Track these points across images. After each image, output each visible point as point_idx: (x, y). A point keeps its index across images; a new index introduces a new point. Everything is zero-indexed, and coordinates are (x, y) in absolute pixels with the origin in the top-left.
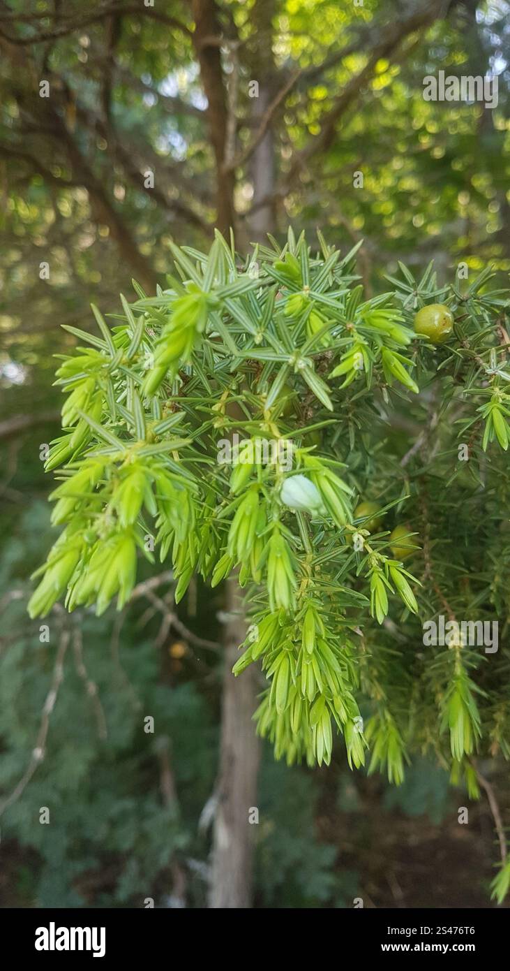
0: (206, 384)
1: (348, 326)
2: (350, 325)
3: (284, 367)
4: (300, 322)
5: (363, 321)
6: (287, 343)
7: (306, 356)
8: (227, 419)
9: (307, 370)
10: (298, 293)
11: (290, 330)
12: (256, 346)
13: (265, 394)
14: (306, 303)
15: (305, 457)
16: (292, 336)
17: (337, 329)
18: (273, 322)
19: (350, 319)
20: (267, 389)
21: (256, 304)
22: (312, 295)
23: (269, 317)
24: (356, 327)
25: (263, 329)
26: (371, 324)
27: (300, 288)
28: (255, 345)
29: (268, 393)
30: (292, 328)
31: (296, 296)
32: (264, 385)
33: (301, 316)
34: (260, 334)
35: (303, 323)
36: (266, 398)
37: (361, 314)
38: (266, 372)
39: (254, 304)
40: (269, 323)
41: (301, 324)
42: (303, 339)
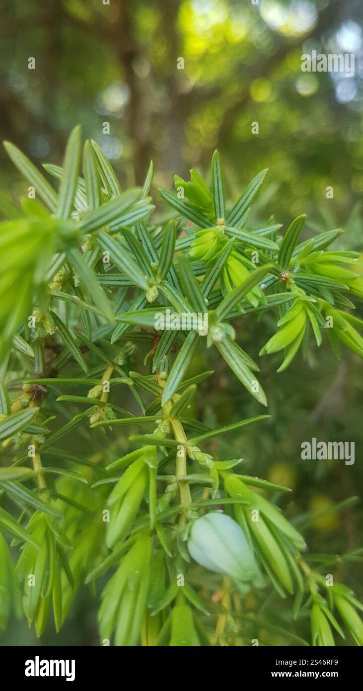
0: (79, 358)
1: (284, 276)
2: (286, 274)
3: (191, 337)
4: (214, 268)
5: (302, 267)
6: (194, 300)
7: (223, 321)
8: (110, 409)
9: (226, 343)
10: (210, 229)
11: (199, 282)
12: (148, 305)
13: (163, 374)
14: (221, 243)
15: (224, 475)
16: (202, 291)
17: (266, 279)
18: (174, 269)
19: (283, 265)
20: (167, 366)
21: (149, 244)
22: (228, 231)
23: (167, 263)
24: (294, 276)
25: (159, 280)
26: (315, 272)
27: (212, 223)
28: (148, 303)
29: (168, 374)
30: (201, 278)
31: (206, 232)
32: (162, 361)
33: (215, 260)
34: (155, 288)
35: (218, 271)
36: (166, 379)
37: (299, 259)
38: (164, 343)
39: (147, 245)
40: (168, 271)
41: (215, 272)
42: (218, 293)
